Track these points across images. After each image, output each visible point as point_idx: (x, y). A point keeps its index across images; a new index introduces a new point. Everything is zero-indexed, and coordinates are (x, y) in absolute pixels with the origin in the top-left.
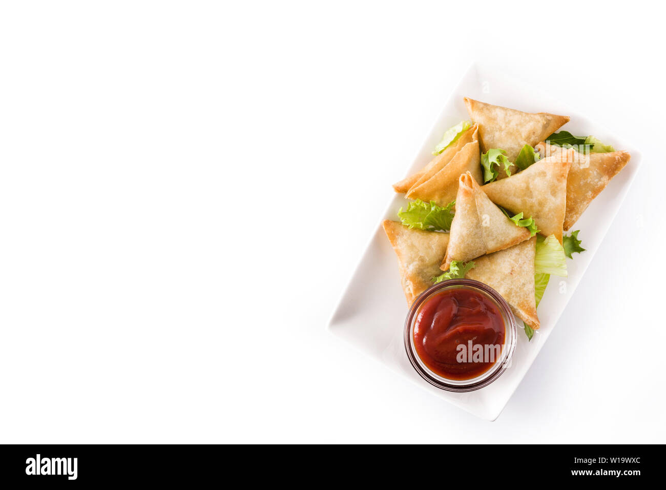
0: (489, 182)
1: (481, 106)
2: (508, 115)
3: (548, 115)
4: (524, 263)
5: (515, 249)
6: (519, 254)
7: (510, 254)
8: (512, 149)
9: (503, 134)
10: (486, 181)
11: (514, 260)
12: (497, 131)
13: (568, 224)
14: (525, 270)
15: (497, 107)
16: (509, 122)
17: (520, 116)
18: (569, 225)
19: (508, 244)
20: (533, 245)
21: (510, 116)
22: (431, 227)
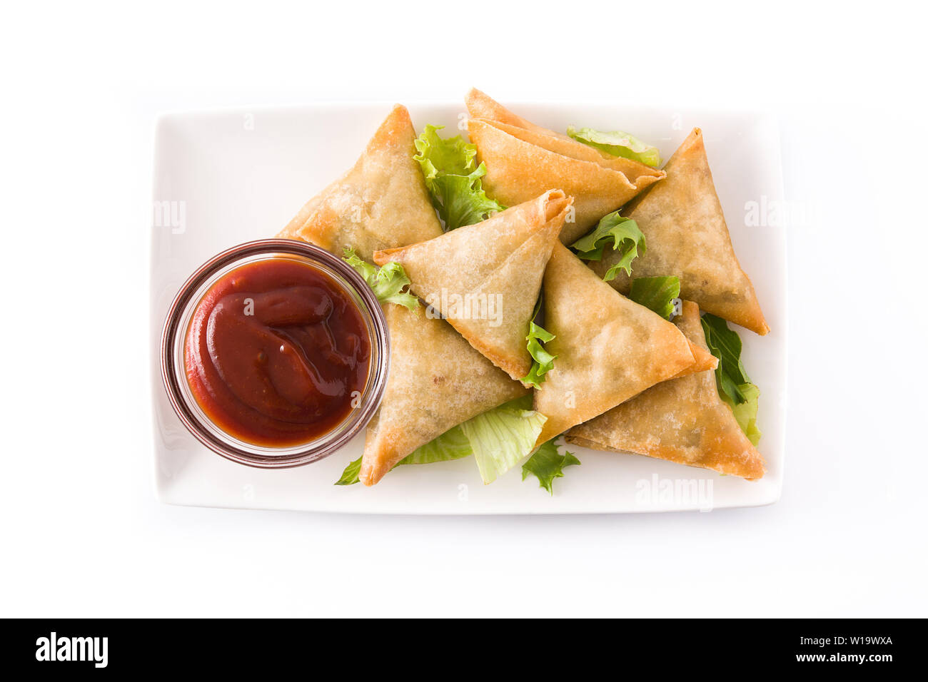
0: (575, 251)
1: (702, 165)
2: (713, 220)
3: (752, 290)
4: (466, 393)
5: (483, 365)
6: (478, 377)
7: (470, 360)
8: (657, 259)
9: (674, 229)
10: (576, 246)
11: (462, 373)
12: (672, 215)
13: (580, 436)
14: (456, 402)
15: (716, 195)
16: (702, 229)
17: (722, 243)
18: (579, 439)
19: (484, 347)
20: (509, 393)
21: (713, 225)
22: (440, 200)
